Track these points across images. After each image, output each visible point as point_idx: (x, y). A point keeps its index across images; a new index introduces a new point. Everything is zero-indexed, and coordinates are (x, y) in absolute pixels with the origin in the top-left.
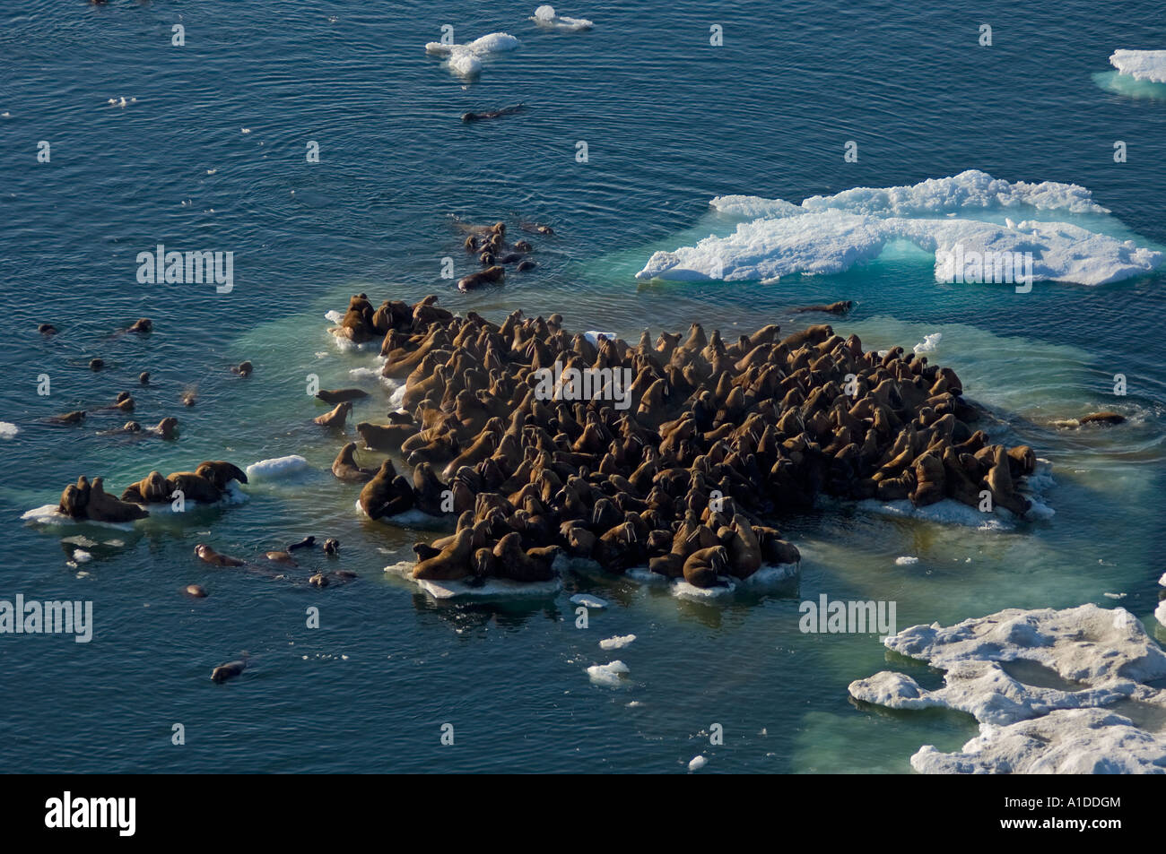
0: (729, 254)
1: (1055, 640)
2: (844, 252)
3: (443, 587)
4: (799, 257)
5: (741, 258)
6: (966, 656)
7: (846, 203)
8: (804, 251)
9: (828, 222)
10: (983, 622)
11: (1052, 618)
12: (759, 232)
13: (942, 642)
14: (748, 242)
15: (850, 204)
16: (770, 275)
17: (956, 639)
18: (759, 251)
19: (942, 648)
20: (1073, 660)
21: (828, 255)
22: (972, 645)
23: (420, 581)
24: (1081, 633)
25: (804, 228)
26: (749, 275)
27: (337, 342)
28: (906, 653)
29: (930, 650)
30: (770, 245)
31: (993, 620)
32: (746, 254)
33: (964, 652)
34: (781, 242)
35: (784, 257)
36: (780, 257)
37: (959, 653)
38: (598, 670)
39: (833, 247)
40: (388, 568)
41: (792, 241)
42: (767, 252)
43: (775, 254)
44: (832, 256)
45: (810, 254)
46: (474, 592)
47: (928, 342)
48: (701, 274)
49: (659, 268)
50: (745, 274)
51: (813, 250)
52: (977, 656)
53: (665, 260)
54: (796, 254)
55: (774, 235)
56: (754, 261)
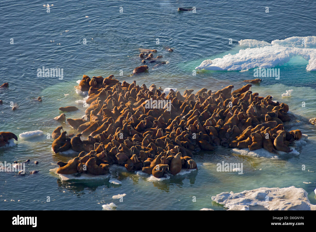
0: (232, 61)
1: (273, 199)
2: (274, 60)
3: (66, 177)
4: (258, 62)
5: (236, 62)
6: (238, 203)
7: (288, 42)
8: (260, 60)
9: (273, 49)
10: (250, 192)
11: (277, 191)
12: (246, 53)
13: (231, 198)
14: (241, 56)
15: (289, 43)
16: (245, 69)
17: (237, 197)
18: (244, 60)
19: (231, 200)
20: (275, 205)
21: (268, 61)
22: (241, 199)
23: (59, 174)
24: (284, 196)
25: (263, 52)
26: (237, 68)
27: (76, 91)
28: (217, 202)
29: (226, 201)
30: (248, 57)
31: (254, 191)
32: (238, 61)
33: (237, 202)
34: (253, 57)
35: (252, 62)
36: (251, 62)
37: (236, 202)
38: (105, 206)
39: (271, 58)
40: (51, 170)
41: (256, 56)
42: (246, 60)
43: (249, 61)
44: (269, 62)
45: (261, 61)
46: (76, 178)
47: (287, 93)
48: (220, 68)
49: (204, 66)
50: (236, 68)
51: (263, 59)
52: (242, 204)
53: (207, 63)
54: (257, 61)
55: (251, 54)
56: (240, 63)
